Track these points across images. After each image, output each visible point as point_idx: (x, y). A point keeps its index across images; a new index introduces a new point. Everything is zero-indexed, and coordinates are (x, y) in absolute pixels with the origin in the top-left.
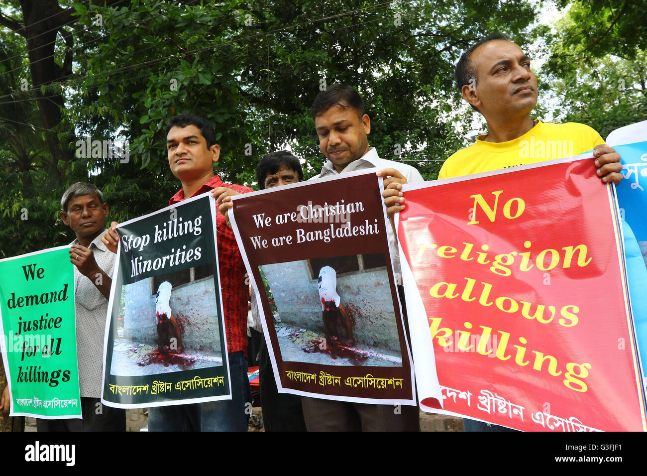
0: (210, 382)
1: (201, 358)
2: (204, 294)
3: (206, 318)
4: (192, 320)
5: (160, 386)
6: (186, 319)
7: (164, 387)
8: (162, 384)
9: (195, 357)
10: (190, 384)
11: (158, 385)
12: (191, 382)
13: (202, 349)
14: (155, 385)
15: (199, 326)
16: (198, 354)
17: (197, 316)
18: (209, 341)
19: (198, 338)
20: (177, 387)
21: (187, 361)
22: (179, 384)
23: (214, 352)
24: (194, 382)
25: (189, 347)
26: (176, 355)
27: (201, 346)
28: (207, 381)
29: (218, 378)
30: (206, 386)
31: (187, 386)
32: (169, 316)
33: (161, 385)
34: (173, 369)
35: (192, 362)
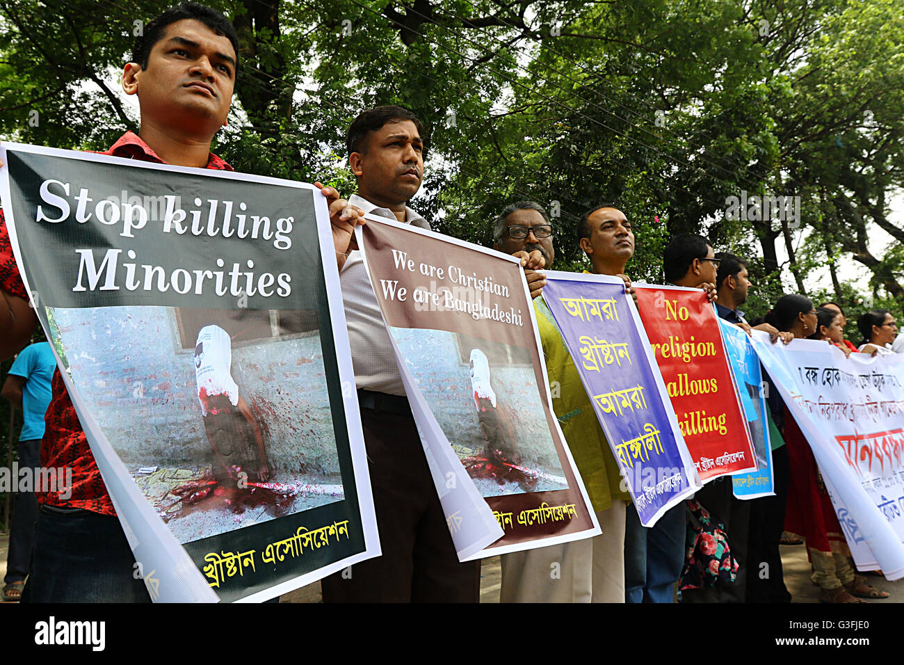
0: (324, 537)
1: (304, 488)
2: (299, 364)
3: (306, 409)
4: (280, 411)
5: (224, 564)
6: (270, 408)
7: (237, 564)
8: (230, 558)
9: (295, 486)
10: (291, 546)
11: (220, 562)
12: (293, 541)
13: (304, 470)
14: (212, 563)
15: (293, 424)
16: (298, 482)
17: (289, 404)
18: (314, 455)
19: (296, 447)
20: (266, 558)
21: (281, 496)
22: (270, 550)
23: (326, 477)
24: (297, 540)
25: (282, 467)
26: (258, 484)
27: (302, 465)
28: (319, 534)
29: (336, 524)
30: (319, 545)
31: (286, 551)
32: (234, 400)
33: (228, 560)
34: (253, 517)
35: (291, 498)
